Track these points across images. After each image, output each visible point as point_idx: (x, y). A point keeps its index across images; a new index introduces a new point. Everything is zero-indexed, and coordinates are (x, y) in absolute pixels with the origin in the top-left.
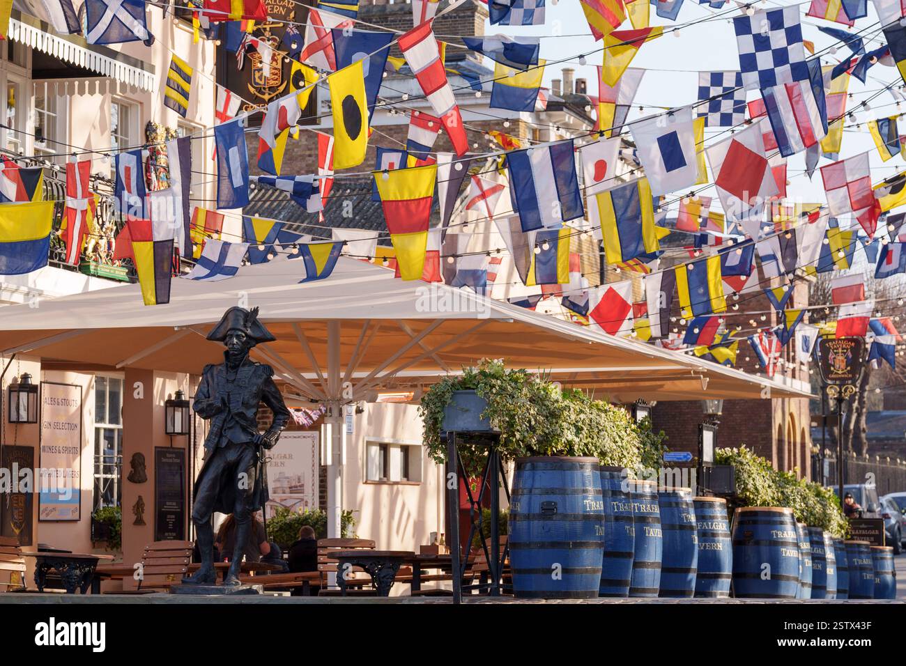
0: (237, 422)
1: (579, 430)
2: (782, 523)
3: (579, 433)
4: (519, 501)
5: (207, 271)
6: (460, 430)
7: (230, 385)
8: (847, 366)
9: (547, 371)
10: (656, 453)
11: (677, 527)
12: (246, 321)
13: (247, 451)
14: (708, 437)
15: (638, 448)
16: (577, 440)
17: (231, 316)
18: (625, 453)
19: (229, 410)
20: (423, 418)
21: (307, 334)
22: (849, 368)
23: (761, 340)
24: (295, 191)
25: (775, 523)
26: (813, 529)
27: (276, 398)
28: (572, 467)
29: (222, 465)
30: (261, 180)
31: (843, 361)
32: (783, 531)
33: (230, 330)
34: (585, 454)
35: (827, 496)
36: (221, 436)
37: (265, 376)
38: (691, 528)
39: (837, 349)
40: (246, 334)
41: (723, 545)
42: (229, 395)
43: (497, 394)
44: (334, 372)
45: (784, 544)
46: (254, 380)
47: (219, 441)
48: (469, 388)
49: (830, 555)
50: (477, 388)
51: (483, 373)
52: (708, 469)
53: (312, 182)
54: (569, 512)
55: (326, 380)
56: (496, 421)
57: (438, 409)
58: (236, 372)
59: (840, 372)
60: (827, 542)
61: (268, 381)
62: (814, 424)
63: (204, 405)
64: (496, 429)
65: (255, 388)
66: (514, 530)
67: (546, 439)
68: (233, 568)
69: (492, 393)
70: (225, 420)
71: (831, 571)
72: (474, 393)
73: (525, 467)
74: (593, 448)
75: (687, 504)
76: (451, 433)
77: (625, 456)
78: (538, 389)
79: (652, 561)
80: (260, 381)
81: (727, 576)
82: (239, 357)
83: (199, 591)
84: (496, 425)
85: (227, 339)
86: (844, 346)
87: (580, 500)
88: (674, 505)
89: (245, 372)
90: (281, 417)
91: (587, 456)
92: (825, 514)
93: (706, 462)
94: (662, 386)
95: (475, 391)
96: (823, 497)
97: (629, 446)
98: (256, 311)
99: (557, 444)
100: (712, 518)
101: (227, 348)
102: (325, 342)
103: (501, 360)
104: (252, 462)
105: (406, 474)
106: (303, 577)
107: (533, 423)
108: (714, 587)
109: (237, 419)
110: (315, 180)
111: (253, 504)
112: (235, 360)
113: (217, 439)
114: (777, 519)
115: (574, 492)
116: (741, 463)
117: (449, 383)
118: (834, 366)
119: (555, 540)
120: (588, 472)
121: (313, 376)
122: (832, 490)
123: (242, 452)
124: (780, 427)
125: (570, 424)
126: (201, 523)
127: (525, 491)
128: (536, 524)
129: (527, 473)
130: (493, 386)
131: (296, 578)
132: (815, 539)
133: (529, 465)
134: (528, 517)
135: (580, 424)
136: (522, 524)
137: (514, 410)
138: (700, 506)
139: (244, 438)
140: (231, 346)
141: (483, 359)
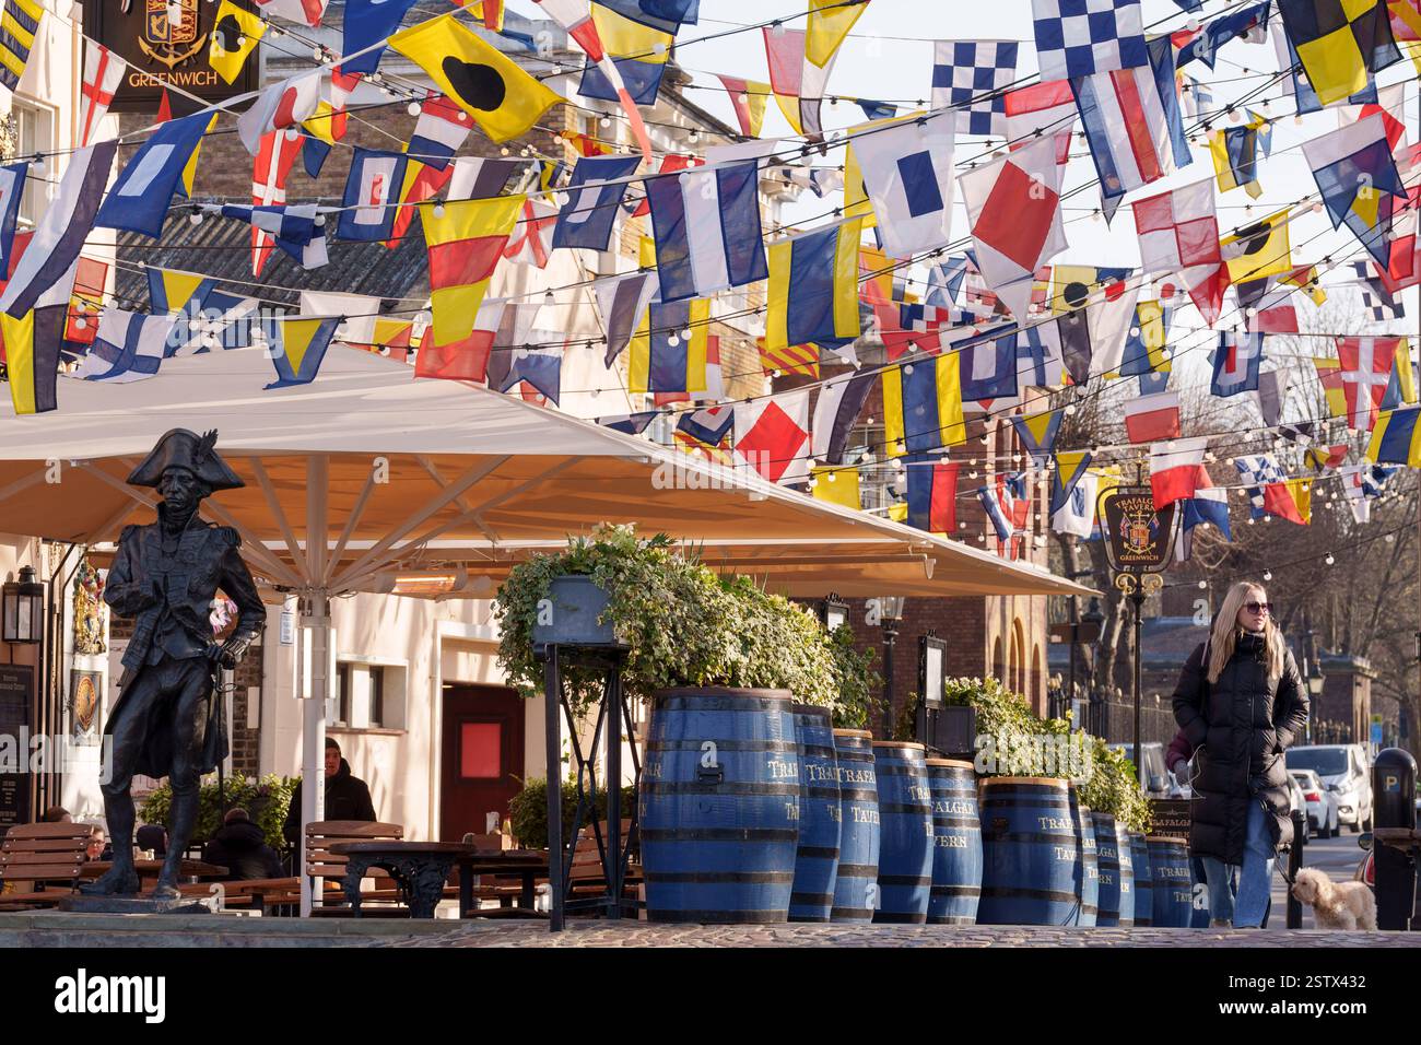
0: (179, 623)
1: (747, 644)
2: (1056, 805)
3: (747, 650)
4: (660, 760)
5: (108, 366)
6: (562, 641)
7: (169, 561)
8: (1151, 541)
9: (697, 542)
10: (862, 684)
11: (900, 809)
12: (195, 453)
13: (195, 672)
14: (934, 657)
15: (834, 676)
16: (745, 660)
17: (170, 445)
18: (816, 684)
19: (166, 605)
20: (501, 621)
21: (270, 473)
22: (1154, 545)
23: (1000, 495)
24: (283, 232)
25: (1045, 804)
26: (1100, 816)
27: (244, 584)
28: (748, 705)
29: (152, 696)
30: (226, 211)
31: (1143, 533)
32: (1057, 817)
33: (169, 467)
34: (755, 685)
35: (1116, 761)
36: (151, 646)
37: (226, 547)
38: (922, 809)
39: (1134, 512)
40: (194, 474)
41: (969, 840)
42: (166, 577)
43: (627, 582)
44: (318, 541)
45: (1058, 839)
46: (208, 554)
47: (147, 654)
48: (579, 572)
49: (1125, 861)
50: (593, 572)
51: (601, 548)
52: (934, 711)
53: (313, 216)
54: (743, 781)
55: (303, 552)
56: (625, 627)
57: (528, 606)
58: (179, 539)
59: (1139, 551)
60: (1120, 838)
61: (232, 556)
62: (1056, 639)
63: (124, 592)
64: (622, 641)
65: (210, 566)
66: (650, 808)
67: (700, 658)
68: (167, 869)
69: (618, 581)
70: (158, 620)
71: (1126, 887)
72: (589, 581)
73: (670, 704)
74: (769, 675)
75: (916, 771)
76: (551, 647)
77: (815, 689)
78: (683, 574)
79: (864, 863)
80: (218, 555)
81: (974, 892)
82: (183, 513)
83: (113, 907)
84: (622, 633)
85: (163, 483)
86: (1146, 508)
87: (761, 761)
88: (895, 771)
89: (192, 539)
90: (251, 615)
91: (760, 687)
92: (1113, 792)
93: (931, 701)
94: (858, 571)
95: (591, 577)
96: (1110, 762)
97: (821, 672)
98: (213, 436)
99: (713, 667)
100: (951, 794)
101: (162, 499)
102: (303, 488)
103: (631, 526)
104: (203, 690)
105: (377, 715)
106: (255, 888)
107: (680, 631)
108: (953, 910)
109: (180, 618)
110: (318, 214)
111: (203, 761)
112: (176, 519)
113: (144, 651)
114: (1049, 798)
115: (752, 748)
116: (987, 704)
117: (547, 564)
118: (1128, 541)
119: (719, 826)
120: (775, 714)
121: (281, 545)
122: (1124, 751)
123: (187, 673)
124: (999, 642)
125: (734, 633)
126: (114, 792)
127: (671, 745)
128: (687, 801)
129: (673, 715)
130: (619, 570)
131: (242, 890)
132: (1103, 832)
133: (676, 702)
134: (674, 788)
135: (749, 634)
136: (664, 800)
137: (654, 610)
138: (933, 773)
139: (192, 650)
140: (169, 495)
141: (602, 524)
